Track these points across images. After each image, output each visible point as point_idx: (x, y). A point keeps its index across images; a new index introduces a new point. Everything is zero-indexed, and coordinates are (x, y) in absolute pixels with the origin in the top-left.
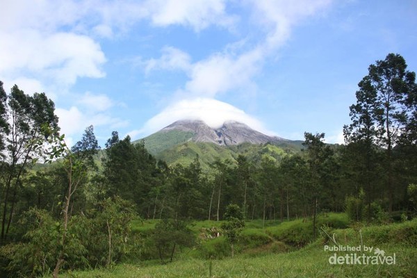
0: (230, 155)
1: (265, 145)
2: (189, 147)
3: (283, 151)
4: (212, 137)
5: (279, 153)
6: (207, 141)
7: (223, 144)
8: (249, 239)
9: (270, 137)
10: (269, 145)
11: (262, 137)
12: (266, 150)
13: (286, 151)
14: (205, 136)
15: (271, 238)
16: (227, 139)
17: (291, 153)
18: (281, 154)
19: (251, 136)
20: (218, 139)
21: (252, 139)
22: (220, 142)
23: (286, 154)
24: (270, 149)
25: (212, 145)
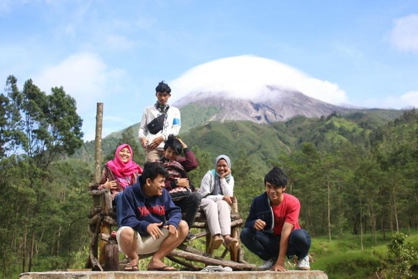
0: (277, 138)
1: (329, 118)
2: (213, 129)
3: (356, 125)
4: (246, 111)
5: (351, 129)
6: (239, 119)
7: (263, 121)
8: (355, 267)
9: (333, 106)
10: (334, 118)
11: (321, 106)
12: (331, 127)
13: (361, 125)
14: (236, 111)
15: (385, 263)
16: (269, 113)
17: (370, 128)
18: (354, 131)
19: (305, 106)
20: (254, 113)
21: (308, 110)
22: (259, 118)
23: (362, 129)
24: (337, 125)
25: (248, 124)
